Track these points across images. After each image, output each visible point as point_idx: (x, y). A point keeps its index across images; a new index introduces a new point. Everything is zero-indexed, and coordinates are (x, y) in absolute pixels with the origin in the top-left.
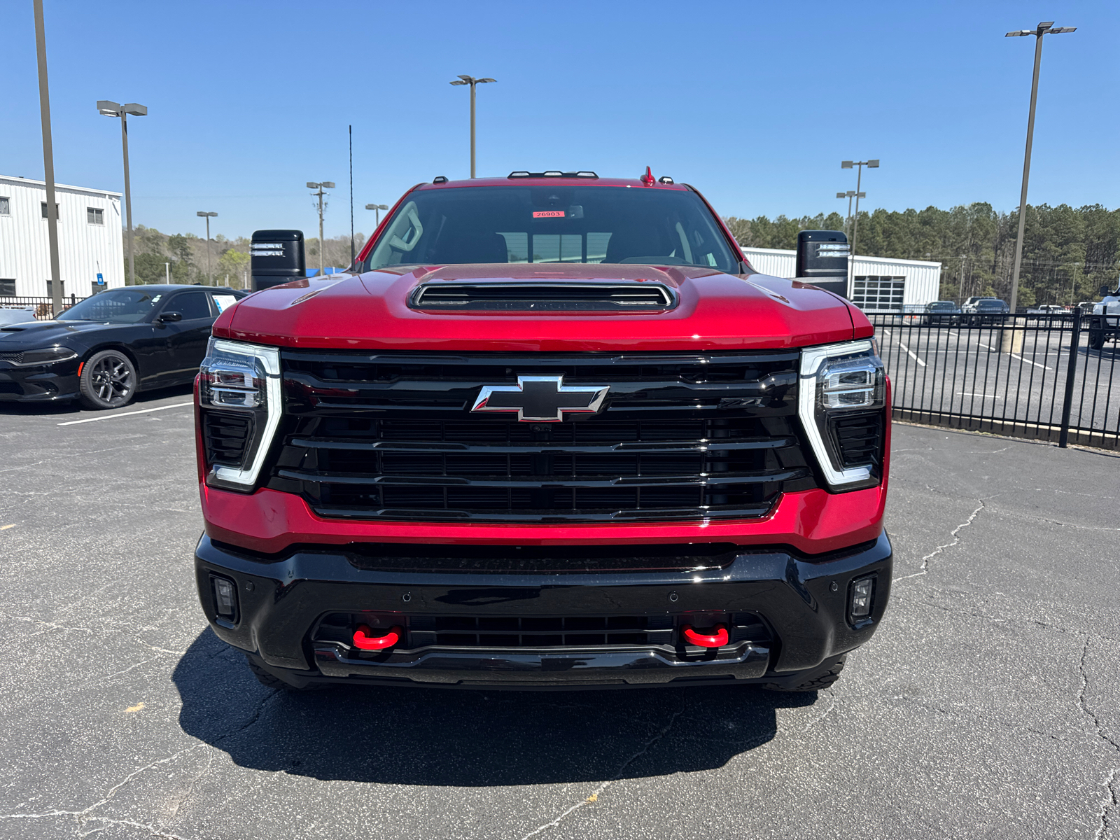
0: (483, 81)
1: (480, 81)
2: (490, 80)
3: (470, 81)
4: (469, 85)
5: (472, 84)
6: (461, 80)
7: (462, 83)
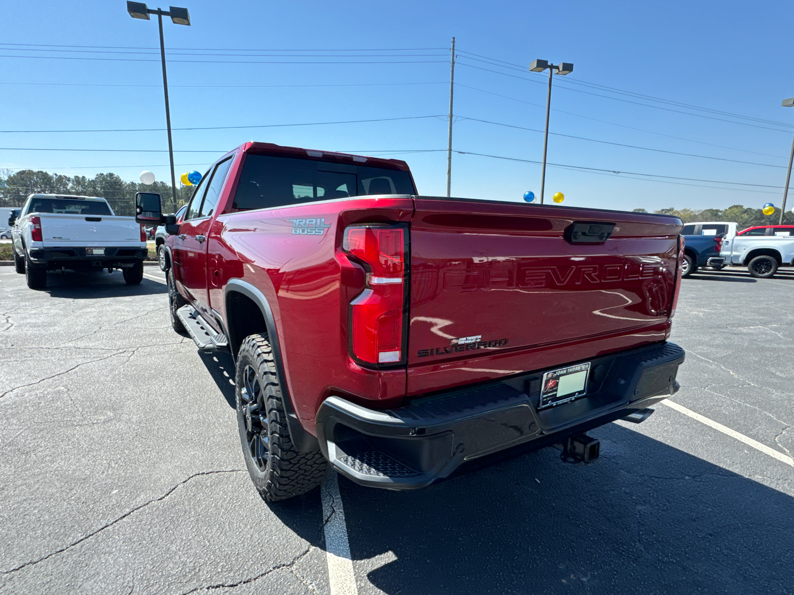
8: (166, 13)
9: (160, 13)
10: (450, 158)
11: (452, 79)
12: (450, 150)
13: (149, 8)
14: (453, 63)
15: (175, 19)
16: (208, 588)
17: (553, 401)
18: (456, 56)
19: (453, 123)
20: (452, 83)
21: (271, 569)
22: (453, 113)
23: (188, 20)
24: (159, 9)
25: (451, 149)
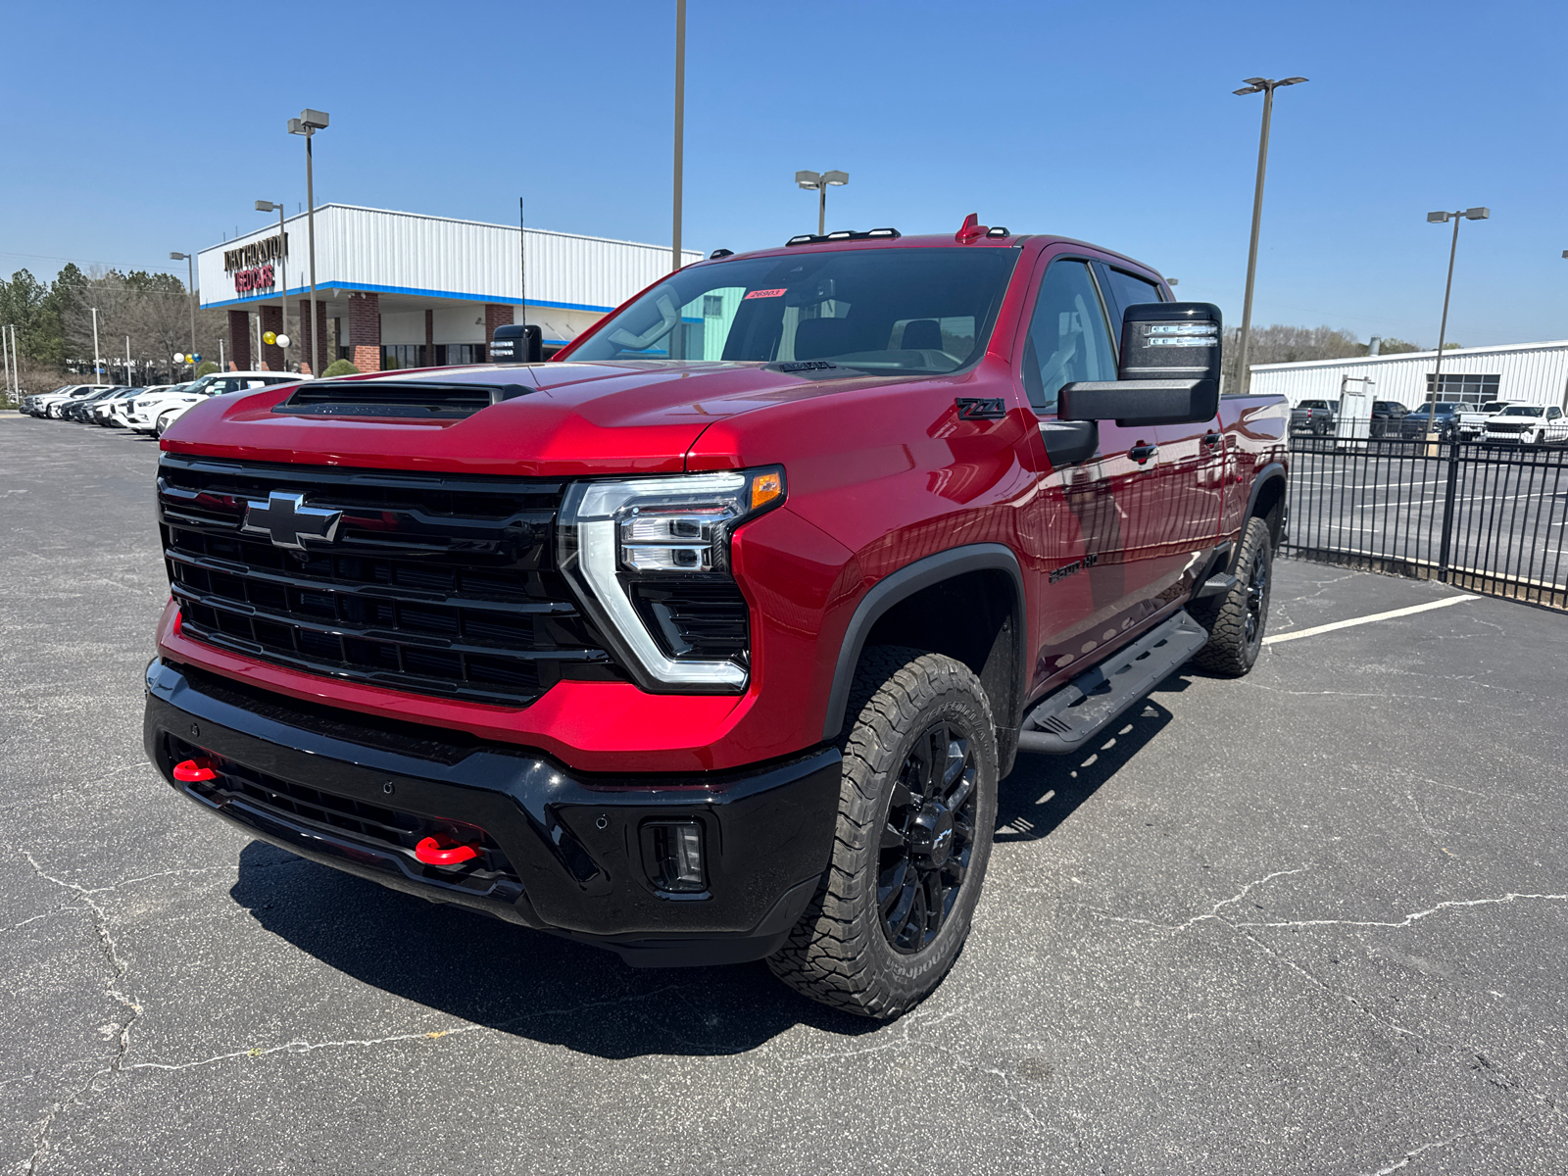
0: (1286, 82)
1: (1281, 83)
2: (1297, 80)
3: (1264, 86)
4: (1264, 91)
5: (1267, 89)
6: (1250, 86)
7: (1251, 90)
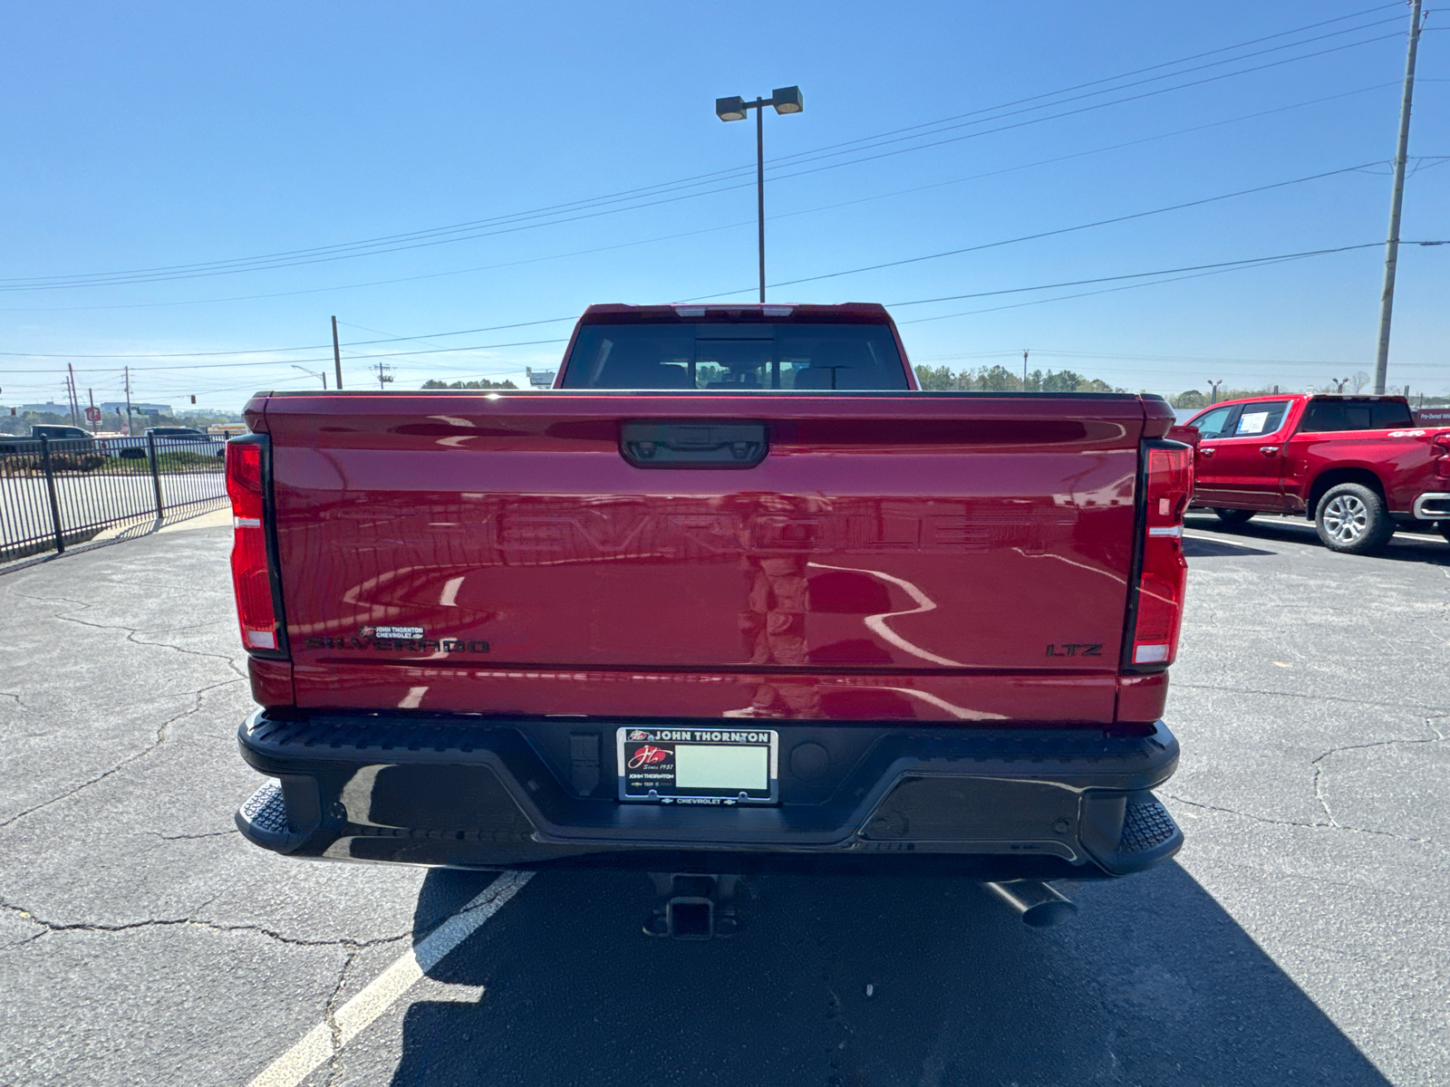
8: (768, 102)
9: (760, 104)
10: (1392, 261)
11: (1411, 71)
12: (1395, 241)
13: (746, 101)
14: (1417, 32)
15: (781, 107)
16: (263, 932)
17: (662, 791)
18: (1426, 16)
19: (1406, 175)
20: (1410, 82)
21: (338, 940)
22: (1408, 153)
23: (798, 104)
24: (759, 98)
25: (1397, 240)
